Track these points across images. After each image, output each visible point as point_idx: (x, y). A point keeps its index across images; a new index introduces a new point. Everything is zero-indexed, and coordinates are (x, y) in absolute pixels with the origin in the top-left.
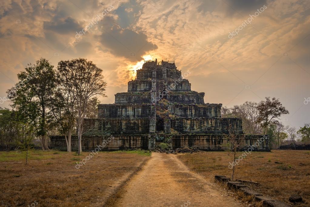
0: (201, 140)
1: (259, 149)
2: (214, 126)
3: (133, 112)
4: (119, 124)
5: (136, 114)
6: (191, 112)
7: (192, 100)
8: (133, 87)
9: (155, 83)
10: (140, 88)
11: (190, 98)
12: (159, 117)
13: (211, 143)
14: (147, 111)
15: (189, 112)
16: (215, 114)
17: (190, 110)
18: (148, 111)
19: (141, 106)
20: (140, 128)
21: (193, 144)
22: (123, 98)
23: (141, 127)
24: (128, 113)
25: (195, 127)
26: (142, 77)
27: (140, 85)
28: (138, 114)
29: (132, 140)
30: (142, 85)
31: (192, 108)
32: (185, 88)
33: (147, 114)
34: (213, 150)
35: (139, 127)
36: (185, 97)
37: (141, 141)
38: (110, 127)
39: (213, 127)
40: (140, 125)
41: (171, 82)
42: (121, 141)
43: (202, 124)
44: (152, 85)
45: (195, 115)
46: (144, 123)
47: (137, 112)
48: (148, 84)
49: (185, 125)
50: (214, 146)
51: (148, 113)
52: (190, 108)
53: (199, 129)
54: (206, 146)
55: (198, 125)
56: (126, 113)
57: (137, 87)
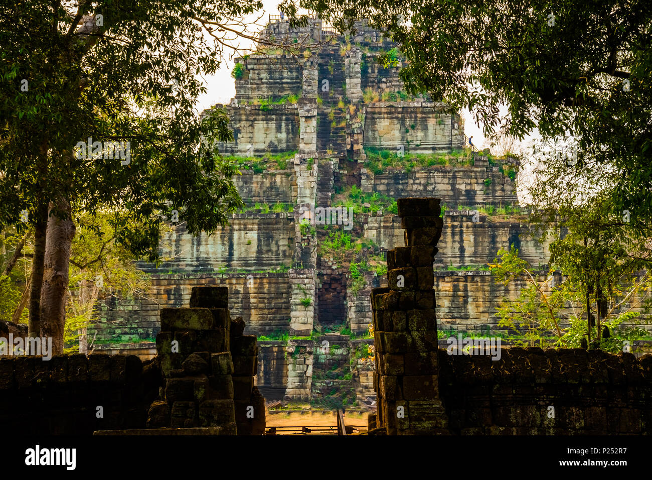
3: (223, 244)
4: (172, 297)
5: (236, 254)
6: (457, 245)
7: (466, 191)
9: (314, 123)
10: (251, 140)
11: (459, 181)
12: (330, 268)
14: (281, 243)
15: (449, 245)
17: (453, 234)
18: (286, 242)
19: (257, 221)
20: (253, 312)
23: (256, 308)
24: (202, 249)
25: (471, 309)
26: (258, 89)
27: (252, 126)
28: (243, 256)
30: (260, 125)
31: (461, 226)
32: (440, 137)
33: (281, 253)
35: (249, 308)
38: (136, 308)
40: (252, 300)
41: (380, 113)
43: (498, 294)
44: (302, 130)
45: (475, 254)
46: (269, 293)
47: (239, 243)
48: (283, 124)
51: (284, 252)
52: (453, 227)
53: (487, 315)
55: (481, 300)
56: (198, 250)
57: (239, 136)
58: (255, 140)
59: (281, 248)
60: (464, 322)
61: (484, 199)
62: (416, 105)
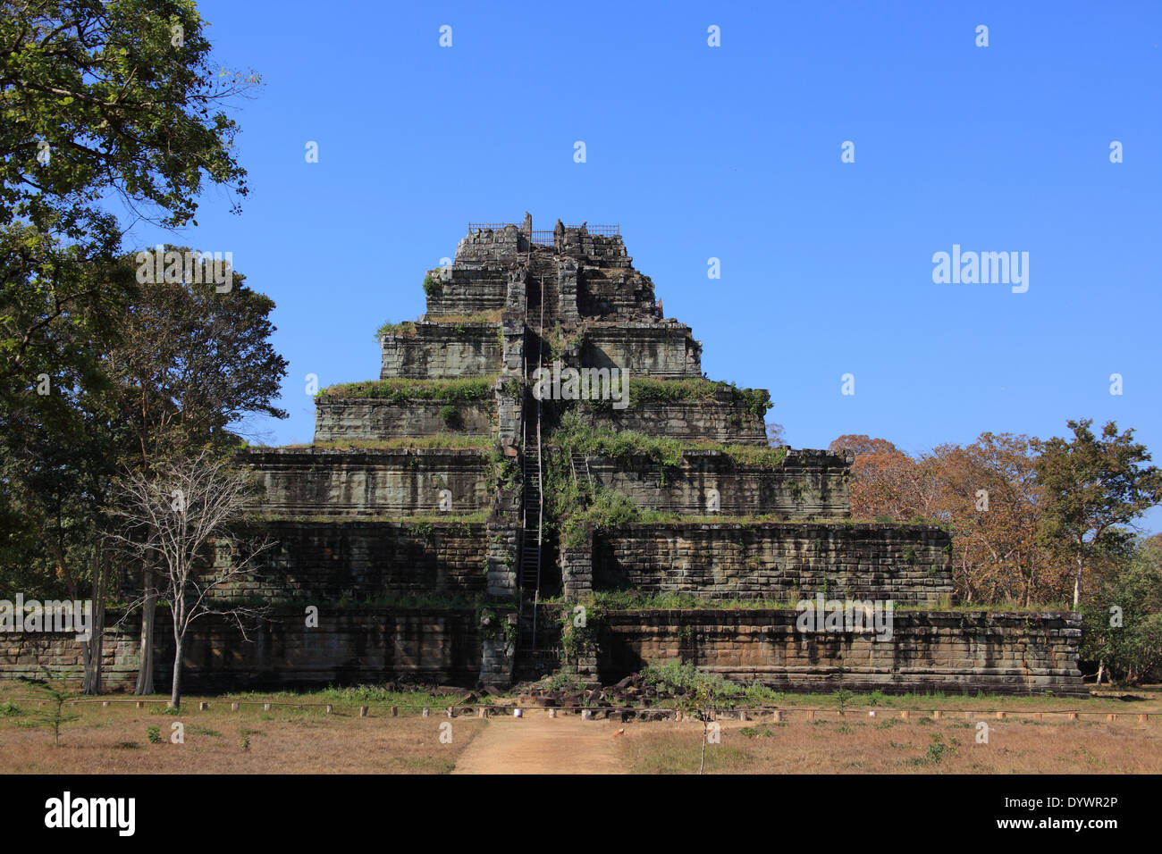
0: (741, 638)
1: (1030, 685)
2: (811, 565)
3: (405, 487)
5: (420, 500)
6: (697, 493)
7: (705, 428)
8: (408, 361)
9: (520, 342)
10: (443, 365)
11: (697, 416)
13: (791, 653)
14: (477, 487)
15: (687, 492)
16: (818, 502)
17: (691, 480)
21: (703, 655)
22: (359, 416)
24: (378, 492)
25: (717, 572)
27: (445, 348)
29: (399, 637)
30: (455, 347)
31: (701, 470)
32: (672, 366)
33: (476, 498)
34: (801, 690)
36: (672, 411)
37: (445, 641)
39: (808, 569)
42: (344, 636)
43: (749, 552)
44: (505, 352)
47: (424, 487)
48: (483, 347)
49: (666, 560)
50: (807, 668)
51: (481, 498)
52: (692, 470)
53: (736, 579)
54: (767, 668)
55: (729, 561)
56: (373, 493)
57: (429, 359)
58: (449, 364)
59: (477, 493)
60: (709, 588)
61: (727, 439)
62: (642, 326)
